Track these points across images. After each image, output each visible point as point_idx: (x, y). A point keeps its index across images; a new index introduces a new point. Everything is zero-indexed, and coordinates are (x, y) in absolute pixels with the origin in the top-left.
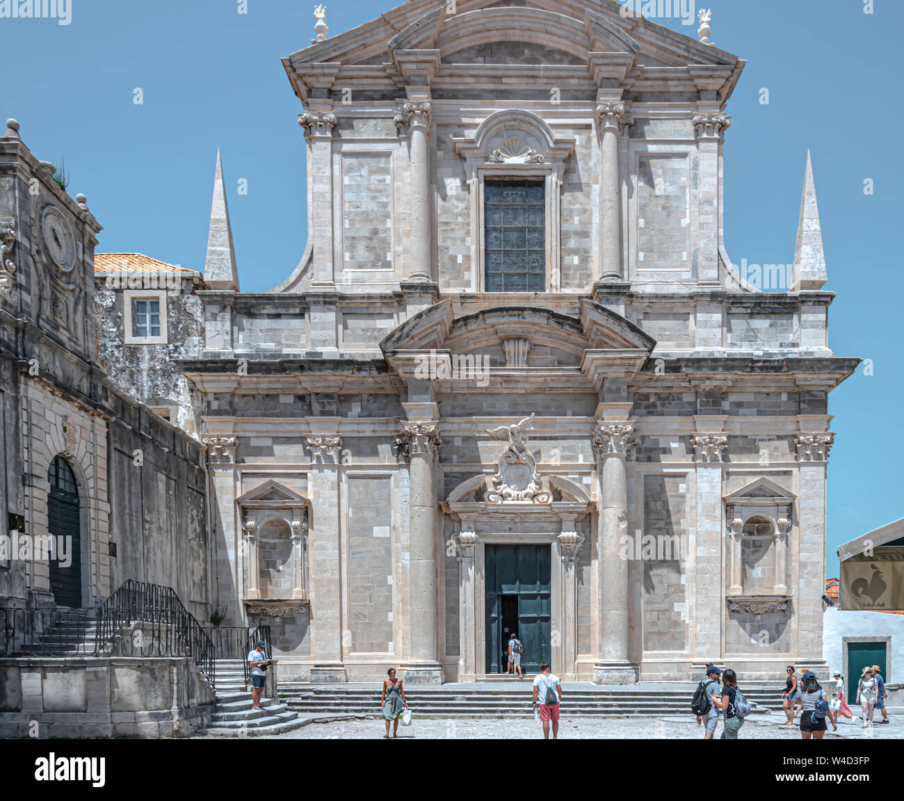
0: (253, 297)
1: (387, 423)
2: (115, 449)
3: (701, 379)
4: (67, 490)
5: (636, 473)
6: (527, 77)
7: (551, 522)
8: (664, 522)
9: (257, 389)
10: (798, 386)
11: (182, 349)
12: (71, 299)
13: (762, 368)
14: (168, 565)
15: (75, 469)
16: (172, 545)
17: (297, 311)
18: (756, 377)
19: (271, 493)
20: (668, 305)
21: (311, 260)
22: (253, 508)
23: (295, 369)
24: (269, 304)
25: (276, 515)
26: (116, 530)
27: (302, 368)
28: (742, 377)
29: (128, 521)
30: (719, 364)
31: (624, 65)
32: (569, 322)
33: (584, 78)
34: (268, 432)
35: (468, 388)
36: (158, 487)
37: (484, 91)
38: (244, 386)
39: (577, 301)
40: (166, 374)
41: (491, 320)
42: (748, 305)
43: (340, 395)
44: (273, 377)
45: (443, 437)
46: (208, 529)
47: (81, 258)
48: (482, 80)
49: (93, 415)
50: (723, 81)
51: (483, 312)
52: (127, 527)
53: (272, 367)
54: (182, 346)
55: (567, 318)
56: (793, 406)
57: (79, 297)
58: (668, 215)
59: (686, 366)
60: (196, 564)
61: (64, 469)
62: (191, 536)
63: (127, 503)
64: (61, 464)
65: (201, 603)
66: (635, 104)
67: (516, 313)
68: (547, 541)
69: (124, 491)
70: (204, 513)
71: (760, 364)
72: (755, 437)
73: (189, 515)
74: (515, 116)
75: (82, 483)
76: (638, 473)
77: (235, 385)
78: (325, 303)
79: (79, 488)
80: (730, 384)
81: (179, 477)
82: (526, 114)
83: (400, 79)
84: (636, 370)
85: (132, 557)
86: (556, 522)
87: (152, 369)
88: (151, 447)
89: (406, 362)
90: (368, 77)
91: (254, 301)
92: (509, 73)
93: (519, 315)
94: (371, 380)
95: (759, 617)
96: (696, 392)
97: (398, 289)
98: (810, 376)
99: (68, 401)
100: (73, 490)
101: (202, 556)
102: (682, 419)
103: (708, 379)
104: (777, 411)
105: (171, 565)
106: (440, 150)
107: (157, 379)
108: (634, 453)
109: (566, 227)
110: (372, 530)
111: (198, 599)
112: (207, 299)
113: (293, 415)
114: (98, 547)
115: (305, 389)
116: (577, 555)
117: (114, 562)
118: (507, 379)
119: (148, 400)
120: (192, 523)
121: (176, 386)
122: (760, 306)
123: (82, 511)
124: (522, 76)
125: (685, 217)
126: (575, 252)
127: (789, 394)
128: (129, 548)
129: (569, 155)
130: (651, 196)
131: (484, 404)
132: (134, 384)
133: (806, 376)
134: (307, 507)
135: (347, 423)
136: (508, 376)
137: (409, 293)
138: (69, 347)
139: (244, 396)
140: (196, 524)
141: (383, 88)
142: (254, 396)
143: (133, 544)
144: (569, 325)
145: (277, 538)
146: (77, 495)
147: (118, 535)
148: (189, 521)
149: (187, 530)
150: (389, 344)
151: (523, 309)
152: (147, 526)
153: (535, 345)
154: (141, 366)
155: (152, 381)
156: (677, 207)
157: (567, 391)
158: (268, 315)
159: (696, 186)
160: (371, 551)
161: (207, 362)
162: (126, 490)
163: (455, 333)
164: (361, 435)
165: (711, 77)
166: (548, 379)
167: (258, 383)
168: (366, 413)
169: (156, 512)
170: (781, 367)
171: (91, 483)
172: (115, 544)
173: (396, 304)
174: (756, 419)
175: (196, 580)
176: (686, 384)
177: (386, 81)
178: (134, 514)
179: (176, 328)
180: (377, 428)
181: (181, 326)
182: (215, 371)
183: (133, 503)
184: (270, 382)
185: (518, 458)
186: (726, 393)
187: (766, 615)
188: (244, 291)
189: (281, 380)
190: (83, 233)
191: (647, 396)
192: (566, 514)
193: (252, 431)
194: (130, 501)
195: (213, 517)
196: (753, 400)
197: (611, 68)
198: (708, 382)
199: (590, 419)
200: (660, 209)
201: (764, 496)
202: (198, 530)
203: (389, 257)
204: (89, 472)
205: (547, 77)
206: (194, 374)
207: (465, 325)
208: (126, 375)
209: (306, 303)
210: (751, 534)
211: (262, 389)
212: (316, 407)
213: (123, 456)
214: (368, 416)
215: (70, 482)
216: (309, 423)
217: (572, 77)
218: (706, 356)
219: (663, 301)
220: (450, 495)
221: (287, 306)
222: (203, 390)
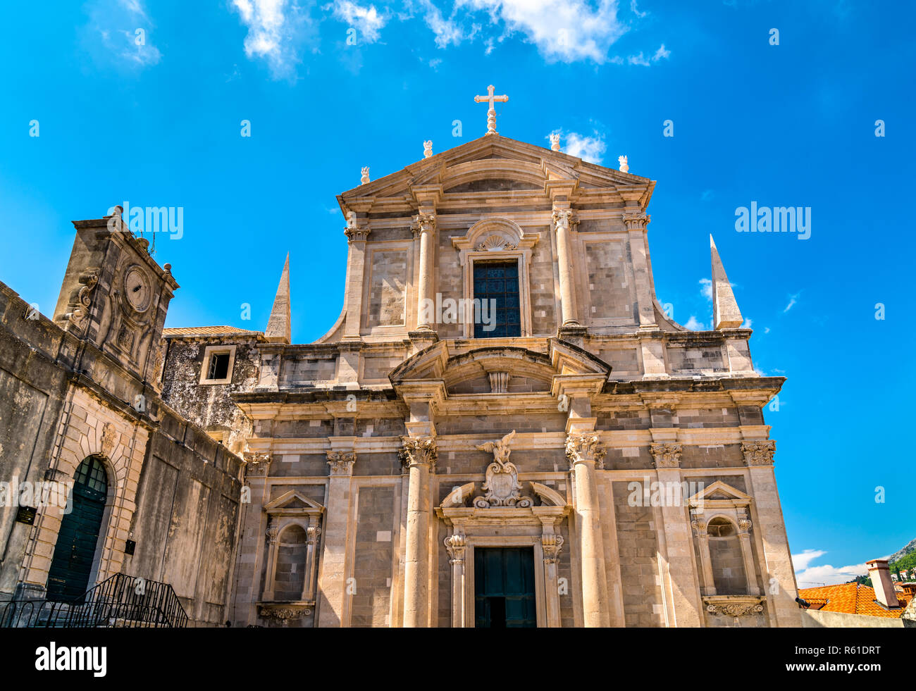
0: (298, 347)
1: (394, 441)
2: (154, 456)
3: (652, 399)
4: (97, 489)
5: (605, 479)
6: (503, 198)
7: (533, 526)
8: (634, 524)
9: (293, 416)
10: (735, 402)
11: (241, 387)
12: (140, 333)
13: (702, 389)
14: (189, 566)
15: (108, 470)
16: (196, 547)
17: (331, 357)
18: (698, 396)
19: (294, 502)
20: (619, 343)
21: (344, 321)
22: (277, 515)
23: (324, 399)
24: (310, 352)
25: (296, 521)
26: (139, 528)
27: (327, 398)
28: (686, 396)
29: (153, 522)
30: (666, 385)
31: (570, 187)
32: (540, 357)
33: (542, 197)
34: (297, 450)
35: (460, 411)
36: (192, 493)
37: (474, 208)
38: (282, 414)
39: (546, 343)
40: (226, 406)
41: (478, 357)
42: (683, 341)
43: (358, 420)
44: (305, 406)
45: (439, 452)
46: (237, 534)
47: (156, 305)
48: (472, 201)
49: (137, 425)
50: (641, 194)
51: (472, 352)
52: (152, 527)
53: (306, 398)
54: (241, 385)
55: (539, 354)
56: (733, 419)
57: (147, 332)
58: (612, 281)
59: (638, 388)
60: (219, 566)
61: (98, 470)
62: (218, 539)
63: (156, 505)
64: (96, 465)
65: (218, 605)
66: (580, 211)
67: (498, 351)
68: (529, 543)
69: (155, 494)
70: (235, 520)
71: (701, 385)
72: (705, 447)
73: (220, 521)
74: (494, 222)
75: (112, 483)
76: (607, 479)
77: (276, 413)
78: (352, 350)
79: (109, 487)
80: (677, 402)
81: (215, 487)
82: (503, 220)
83: (416, 204)
84: (597, 390)
85: (150, 556)
86: (536, 526)
87: (216, 403)
88: (192, 458)
89: (409, 389)
90: (393, 204)
91: (299, 350)
92: (489, 196)
93: (500, 353)
94: (382, 406)
95: (737, 619)
96: (649, 410)
97: (407, 338)
98: (744, 393)
99: (114, 410)
100: (103, 490)
101: (226, 559)
102: (640, 432)
103: (658, 398)
104: (721, 424)
105: (192, 566)
106: (442, 245)
107: (218, 410)
108: (601, 461)
109: (535, 291)
110: (375, 535)
111: (215, 600)
112: (264, 350)
113: (319, 436)
114: (113, 544)
115: (330, 414)
116: (558, 557)
117: (129, 560)
118: (491, 403)
119: (208, 427)
120: (221, 528)
121: (231, 415)
122: (692, 341)
123: (106, 509)
124: (499, 198)
125: (625, 281)
126: (542, 308)
127: (728, 409)
128: (150, 546)
129: (535, 245)
130: (597, 268)
131: (474, 424)
132: (200, 415)
133: (741, 393)
134: (322, 514)
135: (361, 442)
136: (493, 400)
137: (415, 340)
138: (126, 368)
139: (282, 421)
140: (225, 529)
141: (404, 210)
142: (290, 422)
143: (155, 543)
144: (541, 360)
145: (295, 543)
146: (105, 495)
147: (140, 533)
148: (219, 526)
149: (214, 533)
150: (396, 375)
151: (503, 349)
152: (173, 528)
153: (514, 377)
154: (208, 401)
155: (214, 412)
156: (617, 276)
157: (541, 411)
158: (308, 360)
159: (630, 260)
160: (373, 554)
161: (255, 395)
162: (159, 493)
163: (450, 369)
164: (372, 451)
165: (632, 192)
166: (525, 402)
167: (294, 411)
168: (378, 433)
169: (185, 515)
170: (719, 387)
171: (121, 484)
172: (134, 543)
173: (405, 350)
174: (703, 431)
175: (216, 583)
176: (640, 403)
177: (406, 206)
178: (162, 516)
179: (239, 372)
180: (385, 445)
181: (243, 370)
182: (262, 402)
183: (163, 506)
184: (303, 410)
185: (502, 468)
186: (674, 410)
187: (743, 618)
188: (292, 343)
189: (312, 408)
190: (162, 288)
191: (608, 415)
192: (546, 518)
193: (285, 450)
194: (160, 503)
195: (243, 523)
196: (698, 415)
197: (561, 189)
198: (658, 401)
199: (561, 434)
200: (605, 277)
201: (722, 498)
202: (227, 534)
203: (403, 317)
204: (122, 473)
205: (517, 198)
206: (245, 404)
207: (458, 362)
208: (195, 408)
209: (338, 351)
210: (715, 535)
211: (296, 415)
212: (337, 429)
213: (161, 463)
214: (379, 436)
215: (101, 482)
216: (330, 442)
217: (534, 197)
218: (654, 380)
219: (614, 340)
220: (444, 501)
221: (323, 353)
222: (251, 418)
